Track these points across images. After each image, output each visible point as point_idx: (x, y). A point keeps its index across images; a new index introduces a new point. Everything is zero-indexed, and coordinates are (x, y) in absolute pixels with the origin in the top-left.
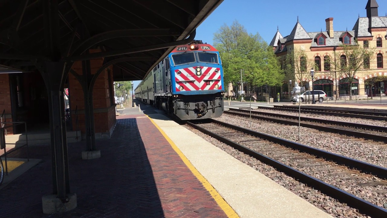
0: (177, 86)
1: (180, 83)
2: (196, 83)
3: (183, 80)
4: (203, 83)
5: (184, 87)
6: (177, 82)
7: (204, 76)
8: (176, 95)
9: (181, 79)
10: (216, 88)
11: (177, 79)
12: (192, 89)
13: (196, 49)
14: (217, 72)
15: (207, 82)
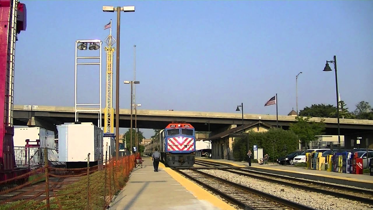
0: (169, 147)
1: (170, 146)
2: (179, 146)
3: (172, 144)
4: (183, 146)
5: (172, 148)
6: (169, 145)
7: (184, 142)
8: (168, 152)
9: (171, 144)
10: (191, 149)
11: (169, 144)
12: (177, 150)
13: (181, 126)
14: (191, 140)
15: (186, 146)
